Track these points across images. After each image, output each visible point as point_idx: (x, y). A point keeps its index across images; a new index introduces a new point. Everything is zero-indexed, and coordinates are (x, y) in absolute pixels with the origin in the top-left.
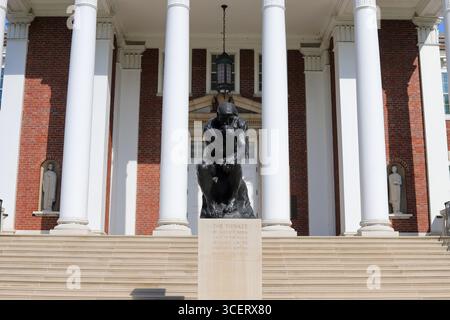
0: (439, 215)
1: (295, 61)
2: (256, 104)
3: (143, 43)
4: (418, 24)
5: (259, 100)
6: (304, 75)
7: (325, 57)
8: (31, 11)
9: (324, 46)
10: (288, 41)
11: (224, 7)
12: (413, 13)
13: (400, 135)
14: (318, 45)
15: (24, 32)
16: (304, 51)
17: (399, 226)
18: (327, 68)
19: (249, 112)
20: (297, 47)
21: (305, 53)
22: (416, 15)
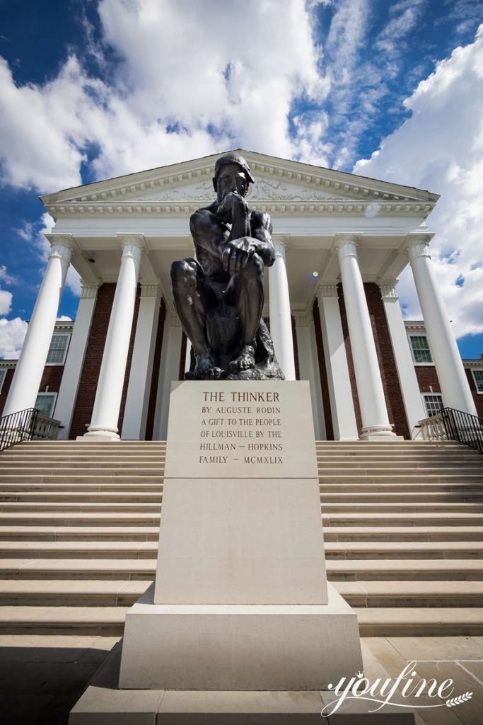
4: (381, 284)
6: (295, 330)
7: (311, 316)
8: (100, 278)
9: (310, 308)
12: (376, 277)
15: (94, 293)
16: (295, 314)
18: (312, 323)
21: (295, 316)
22: (379, 278)
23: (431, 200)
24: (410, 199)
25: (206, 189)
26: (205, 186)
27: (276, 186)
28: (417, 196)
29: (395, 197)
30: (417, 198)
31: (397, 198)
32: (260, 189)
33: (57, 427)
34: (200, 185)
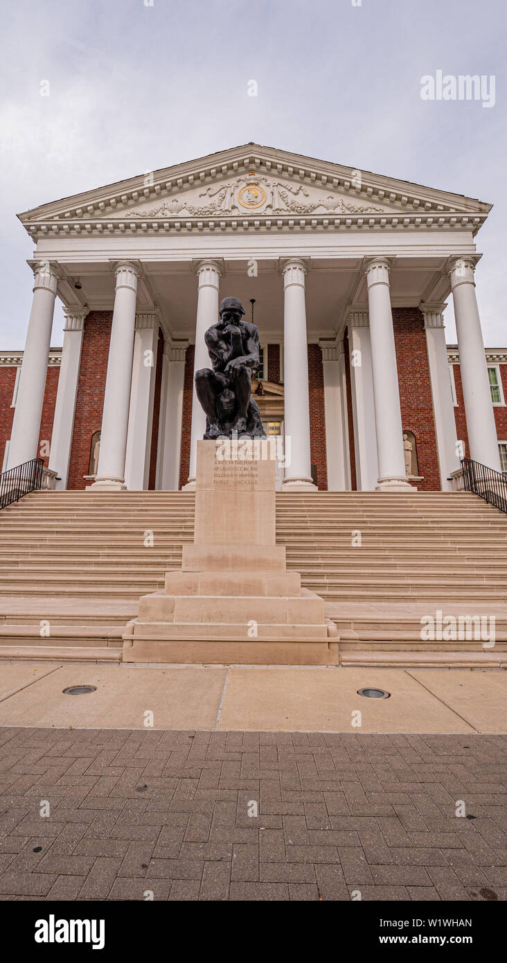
0: (450, 477)
1: (314, 354)
2: (280, 388)
3: (187, 340)
4: (425, 310)
5: (282, 385)
6: (322, 365)
7: (341, 347)
8: (86, 305)
9: (340, 337)
10: (308, 336)
11: (253, 301)
12: (419, 300)
13: (409, 407)
14: (334, 339)
15: (80, 324)
16: (322, 344)
17: (421, 486)
18: (342, 356)
19: (276, 395)
20: (315, 341)
21: (323, 346)
22: (422, 302)
23: (481, 211)
24: (456, 210)
25: (210, 196)
26: (210, 192)
27: (295, 191)
28: (466, 206)
29: (439, 207)
30: (464, 209)
31: (442, 208)
32: (276, 194)
33: (54, 479)
34: (203, 190)
